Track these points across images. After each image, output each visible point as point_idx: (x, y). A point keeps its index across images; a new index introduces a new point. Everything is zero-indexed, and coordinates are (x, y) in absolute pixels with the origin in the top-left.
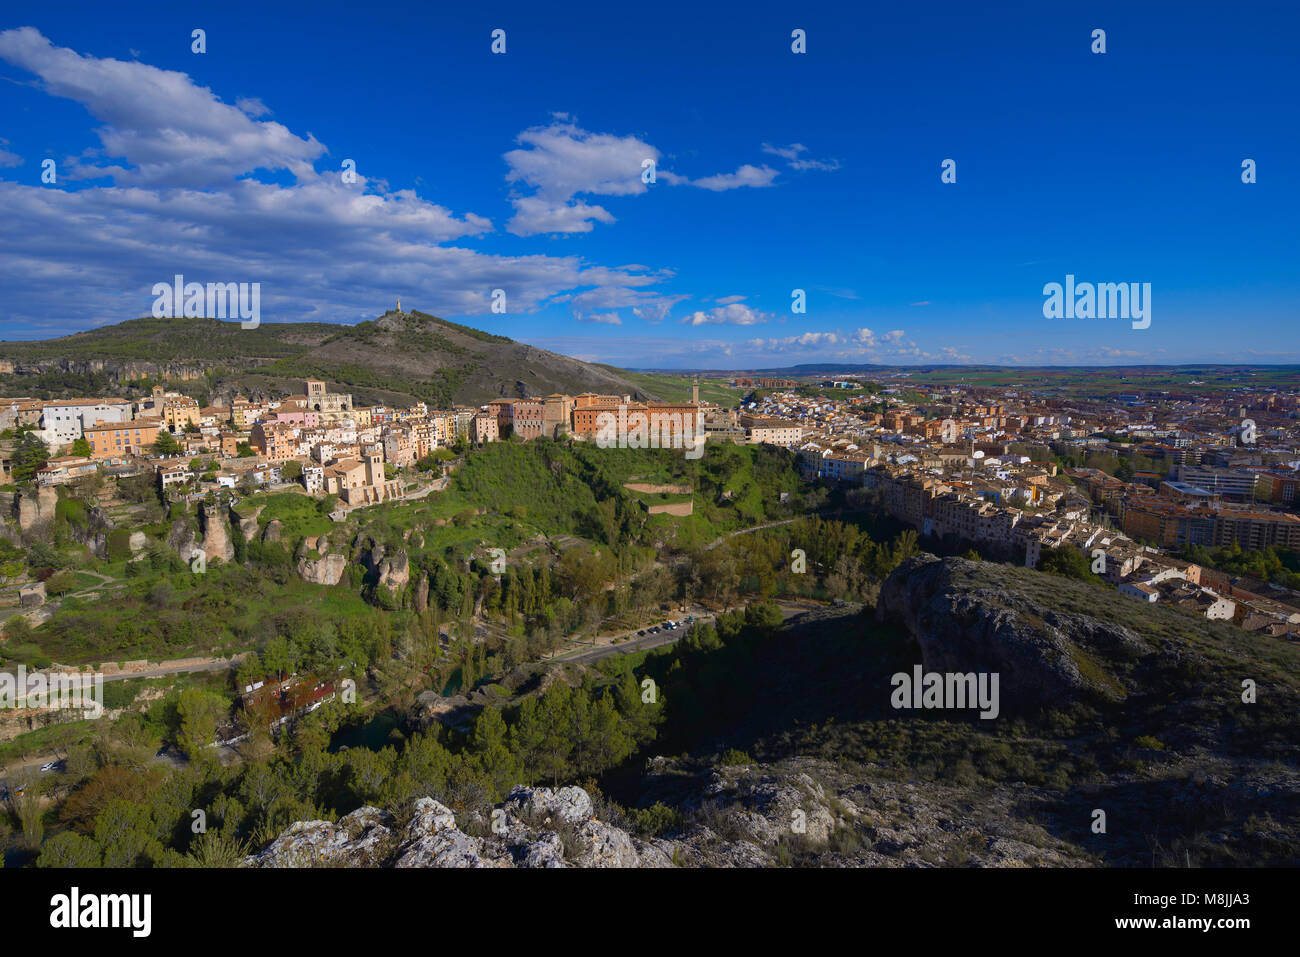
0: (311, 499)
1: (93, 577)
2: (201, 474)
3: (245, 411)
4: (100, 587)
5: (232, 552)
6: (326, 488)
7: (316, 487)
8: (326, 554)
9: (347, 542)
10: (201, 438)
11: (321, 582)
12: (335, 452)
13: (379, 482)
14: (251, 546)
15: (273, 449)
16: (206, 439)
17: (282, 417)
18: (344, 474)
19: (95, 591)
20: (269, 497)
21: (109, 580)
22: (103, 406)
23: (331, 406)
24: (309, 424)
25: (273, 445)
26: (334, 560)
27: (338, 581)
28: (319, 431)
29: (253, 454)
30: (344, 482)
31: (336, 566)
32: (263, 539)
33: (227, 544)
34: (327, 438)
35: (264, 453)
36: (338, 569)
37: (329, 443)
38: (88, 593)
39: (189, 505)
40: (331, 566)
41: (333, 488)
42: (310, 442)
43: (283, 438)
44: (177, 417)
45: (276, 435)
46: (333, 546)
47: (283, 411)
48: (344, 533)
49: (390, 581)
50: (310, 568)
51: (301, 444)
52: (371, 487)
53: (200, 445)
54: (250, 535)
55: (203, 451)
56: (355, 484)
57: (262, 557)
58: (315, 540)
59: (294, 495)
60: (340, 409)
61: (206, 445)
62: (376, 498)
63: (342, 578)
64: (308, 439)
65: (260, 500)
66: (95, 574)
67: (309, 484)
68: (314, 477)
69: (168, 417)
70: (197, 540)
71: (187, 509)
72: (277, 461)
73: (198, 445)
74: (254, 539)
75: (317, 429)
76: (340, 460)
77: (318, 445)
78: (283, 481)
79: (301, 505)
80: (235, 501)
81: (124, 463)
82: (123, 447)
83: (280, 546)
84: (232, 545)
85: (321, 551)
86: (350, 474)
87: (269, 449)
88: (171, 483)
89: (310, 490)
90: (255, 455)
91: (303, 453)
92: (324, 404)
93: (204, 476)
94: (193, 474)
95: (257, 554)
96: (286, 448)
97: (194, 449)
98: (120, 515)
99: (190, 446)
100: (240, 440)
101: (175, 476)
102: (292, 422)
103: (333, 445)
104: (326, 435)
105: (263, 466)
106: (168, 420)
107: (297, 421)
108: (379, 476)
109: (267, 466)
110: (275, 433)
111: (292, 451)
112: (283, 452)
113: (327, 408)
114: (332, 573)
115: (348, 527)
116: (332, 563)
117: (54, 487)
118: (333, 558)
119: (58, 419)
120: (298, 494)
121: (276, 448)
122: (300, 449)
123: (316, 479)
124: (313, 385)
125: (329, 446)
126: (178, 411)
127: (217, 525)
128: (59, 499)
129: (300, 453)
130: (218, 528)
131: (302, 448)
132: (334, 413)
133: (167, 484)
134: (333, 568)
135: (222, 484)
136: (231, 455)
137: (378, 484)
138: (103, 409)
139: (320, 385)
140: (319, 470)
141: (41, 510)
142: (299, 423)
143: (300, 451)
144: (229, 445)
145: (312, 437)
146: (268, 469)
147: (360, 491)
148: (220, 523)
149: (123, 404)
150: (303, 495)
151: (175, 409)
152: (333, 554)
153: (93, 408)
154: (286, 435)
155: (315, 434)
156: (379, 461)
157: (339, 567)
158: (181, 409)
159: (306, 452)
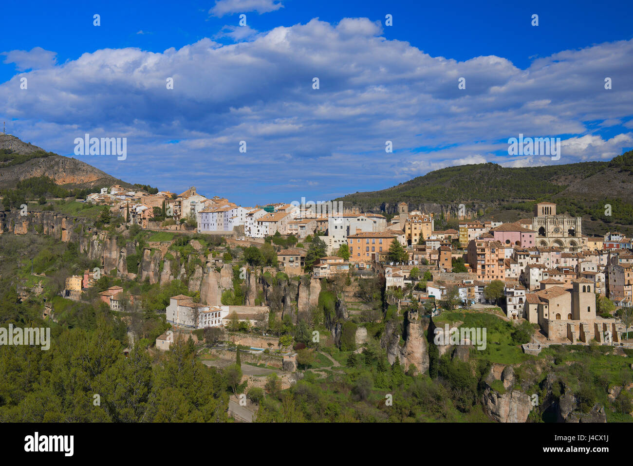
0: (509, 325)
1: (328, 359)
2: (416, 283)
3: (470, 230)
4: (329, 369)
5: (427, 365)
6: (526, 315)
7: (516, 312)
8: (510, 390)
9: (535, 382)
10: (424, 250)
12: (546, 278)
13: (589, 317)
14: (442, 362)
15: (483, 266)
16: (428, 251)
17: (498, 236)
18: (547, 301)
19: (326, 371)
20: (467, 314)
21: (336, 364)
22: (364, 218)
23: (557, 230)
24: (526, 245)
25: (483, 262)
26: (519, 399)
28: (532, 253)
29: (464, 270)
30: (546, 311)
31: (521, 408)
32: (452, 356)
33: (424, 354)
34: (541, 261)
35: (474, 269)
36: (522, 412)
37: (540, 267)
38: (321, 371)
39: (400, 309)
40: (516, 405)
41: (533, 318)
42: (521, 264)
43: (493, 256)
44: (414, 232)
45: (487, 251)
46: (519, 381)
47: (501, 229)
48: (534, 370)
50: (493, 401)
51: (512, 266)
52: (578, 323)
53: (423, 256)
55: (424, 262)
56: (558, 316)
57: (450, 376)
58: (501, 369)
59: (493, 317)
60: (566, 235)
61: (427, 257)
62: (582, 338)
64: (519, 261)
65: (459, 316)
66: (330, 358)
67: (510, 308)
68: (515, 300)
69: (408, 231)
70: (400, 344)
71: (398, 311)
72: (486, 280)
73: (421, 256)
74: (446, 355)
75: (531, 250)
76: (548, 287)
77: (529, 267)
78: (487, 302)
79: (497, 329)
80: (437, 312)
81: (367, 267)
82: (371, 253)
83: (466, 368)
85: (506, 385)
86: (553, 302)
87: (479, 267)
88: (392, 287)
89: (510, 314)
90: (467, 272)
91: (513, 276)
92: (550, 228)
93: (418, 285)
94: (410, 282)
95: (446, 372)
96: (496, 268)
97: (417, 259)
98: (354, 310)
99: (415, 256)
100: (457, 256)
101: (396, 281)
102: (508, 242)
103: (544, 269)
104: (540, 258)
105: (470, 282)
106: (407, 235)
107: (513, 241)
108: (589, 310)
109: (472, 283)
110: (486, 250)
111: (502, 271)
112: (493, 272)
113: (552, 232)
114: (515, 416)
115: (540, 363)
116: (517, 402)
117: (320, 279)
118: (519, 396)
119: (336, 227)
120: (497, 317)
121: (486, 266)
122: (510, 270)
123: (518, 303)
124: (543, 208)
125: (540, 269)
126: (415, 226)
127: (416, 331)
128: (321, 290)
129: (509, 275)
130: (417, 335)
131: (512, 270)
132: (560, 239)
133: (389, 287)
134: (518, 409)
135: (430, 294)
136: (446, 269)
137: (587, 320)
138: (362, 220)
139: (550, 208)
140: (521, 293)
141: (310, 297)
142: (515, 243)
143: (509, 273)
144: (446, 260)
145: (524, 258)
146: (473, 286)
147: (563, 325)
148: (418, 329)
149: (377, 217)
150: (501, 320)
151: (413, 224)
152: (519, 392)
153: (357, 219)
154: (496, 253)
155: (528, 256)
156: (589, 291)
157: (523, 410)
158: (418, 224)
159: (516, 275)
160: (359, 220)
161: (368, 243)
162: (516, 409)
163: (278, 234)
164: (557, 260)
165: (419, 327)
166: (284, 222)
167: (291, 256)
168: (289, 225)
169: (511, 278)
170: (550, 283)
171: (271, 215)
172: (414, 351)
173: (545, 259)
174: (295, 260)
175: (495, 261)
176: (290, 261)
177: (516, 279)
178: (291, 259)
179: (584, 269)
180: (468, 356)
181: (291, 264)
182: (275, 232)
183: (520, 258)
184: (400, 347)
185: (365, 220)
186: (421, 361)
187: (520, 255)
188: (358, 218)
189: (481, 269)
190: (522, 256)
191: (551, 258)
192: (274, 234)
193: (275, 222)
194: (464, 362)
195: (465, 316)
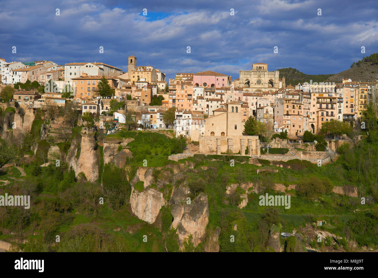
8: (148, 188)
10: (130, 88)
11: (140, 216)
13: (235, 134)
14: (107, 169)
15: (174, 101)
16: (133, 89)
17: (197, 80)
21: (23, 175)
23: (259, 82)
25: (174, 97)
26: (153, 196)
27: (154, 221)
28: (218, 91)
31: (155, 203)
33: (94, 164)
36: (155, 207)
40: (150, 201)
41: (194, 137)
47: (200, 74)
48: (172, 172)
49: (180, 227)
50: (136, 199)
51: (199, 101)
54: (107, 160)
56: (213, 133)
58: (144, 172)
60: (266, 86)
61: (132, 94)
63: (157, 218)
64: (206, 97)
65: (132, 134)
66: (21, 171)
67: (178, 129)
68: (183, 123)
70: (77, 156)
74: (109, 163)
80: (113, 131)
82: (91, 92)
84: (97, 166)
85: (146, 184)
86: (209, 122)
88: (88, 114)
89: (178, 134)
91: (200, 109)
92: (254, 80)
96: (185, 102)
98: (55, 133)
100: (159, 95)
101: (90, 108)
102: (205, 84)
103: (221, 102)
104: (224, 95)
105: (154, 111)
106: (132, 82)
107: (209, 84)
108: (236, 128)
109: (156, 111)
110: (177, 86)
111: (190, 105)
112: (182, 106)
113: (255, 84)
114: (150, 211)
115: (179, 167)
116: (152, 199)
117: (34, 109)
118: (153, 193)
119: (71, 74)
120: (166, 137)
121: (177, 101)
122: (197, 105)
123: (185, 125)
124: (257, 67)
125: (217, 102)
126: (138, 74)
127: (86, 144)
128: (35, 119)
129: (196, 109)
130: (88, 147)
131: (199, 104)
132: (261, 89)
133: (84, 113)
134: (152, 205)
135: (116, 118)
136: (145, 104)
137: (234, 136)
138: (90, 66)
139: (263, 67)
140: (188, 117)
141: (24, 124)
142: (210, 86)
143: (196, 107)
144: (146, 96)
145: (210, 95)
146: (156, 113)
147: (213, 140)
148: (89, 142)
149: (104, 65)
150: (169, 138)
151: (136, 73)
152: (153, 190)
153: (85, 66)
154: (186, 89)
155: (213, 92)
156: (237, 111)
157: (156, 205)
158: (140, 73)
159: (202, 109)
160: (87, 66)
161: (89, 84)
162: (150, 205)
163: (28, 81)
164: (239, 98)
165: (90, 140)
166: (36, 72)
167: (26, 96)
168: (41, 76)
169: (197, 111)
170: (219, 110)
171: (26, 67)
172: (85, 161)
173: (229, 97)
174: (29, 99)
175: (184, 96)
176: (24, 100)
177: (202, 113)
178: (26, 98)
179: (260, 105)
180: (124, 164)
181: (26, 103)
182: (26, 80)
183: (207, 95)
184: (76, 159)
185: (92, 66)
186: (91, 170)
187: (207, 92)
188: (87, 65)
189: (172, 102)
190: (208, 93)
191: (234, 96)
192: (25, 82)
193: (27, 71)
194: (120, 168)
195: (137, 134)
